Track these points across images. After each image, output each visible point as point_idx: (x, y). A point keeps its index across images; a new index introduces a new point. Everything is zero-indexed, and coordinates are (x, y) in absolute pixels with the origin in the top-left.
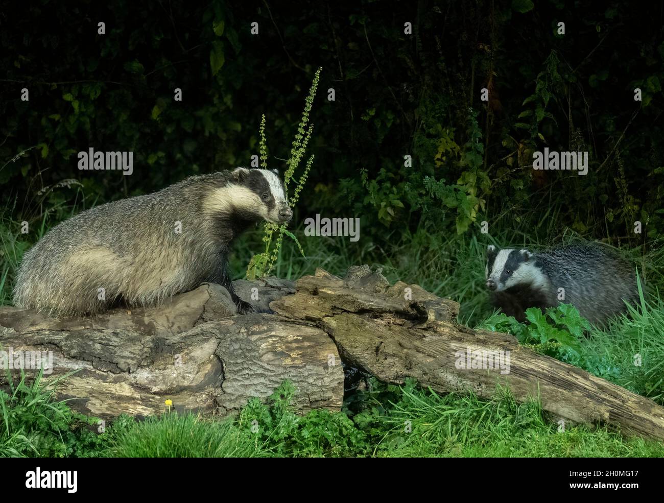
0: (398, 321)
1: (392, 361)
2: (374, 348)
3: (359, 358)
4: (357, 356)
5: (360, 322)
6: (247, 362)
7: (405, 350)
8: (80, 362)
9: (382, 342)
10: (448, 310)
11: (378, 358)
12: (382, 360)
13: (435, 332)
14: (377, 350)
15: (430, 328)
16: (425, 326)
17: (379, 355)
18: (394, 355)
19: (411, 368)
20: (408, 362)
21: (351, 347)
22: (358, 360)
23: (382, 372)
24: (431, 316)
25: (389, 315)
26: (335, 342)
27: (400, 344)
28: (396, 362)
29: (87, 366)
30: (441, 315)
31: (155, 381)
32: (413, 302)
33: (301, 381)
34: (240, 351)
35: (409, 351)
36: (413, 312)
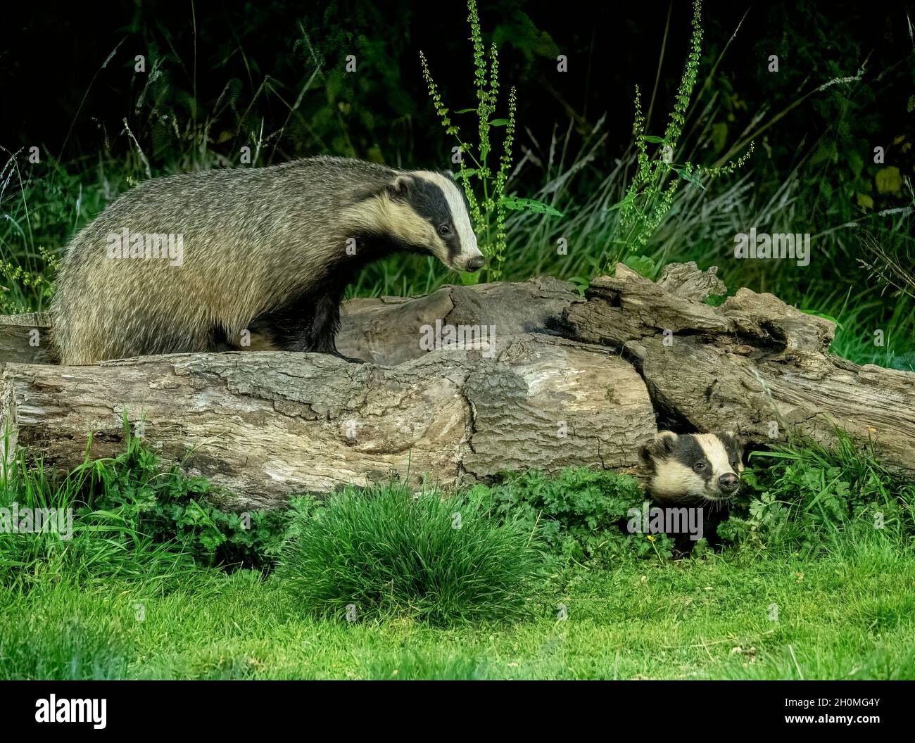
0: (741, 349)
1: (731, 409)
2: (704, 389)
3: (679, 404)
4: (678, 401)
5: (682, 349)
6: (510, 407)
7: (751, 394)
8: (254, 401)
9: (716, 381)
10: (818, 333)
11: (709, 405)
12: (715, 408)
13: (798, 366)
14: (708, 392)
15: (789, 360)
16: (782, 357)
17: (712, 400)
18: (734, 401)
19: (759, 421)
20: (756, 411)
21: (669, 387)
22: (678, 408)
23: (715, 425)
24: (793, 344)
25: (726, 340)
26: (644, 378)
27: (743, 384)
28: (737, 412)
29: (264, 408)
30: (806, 341)
31: (368, 433)
32: (764, 320)
33: (591, 437)
34: (499, 391)
35: (757, 395)
36: (764, 335)
